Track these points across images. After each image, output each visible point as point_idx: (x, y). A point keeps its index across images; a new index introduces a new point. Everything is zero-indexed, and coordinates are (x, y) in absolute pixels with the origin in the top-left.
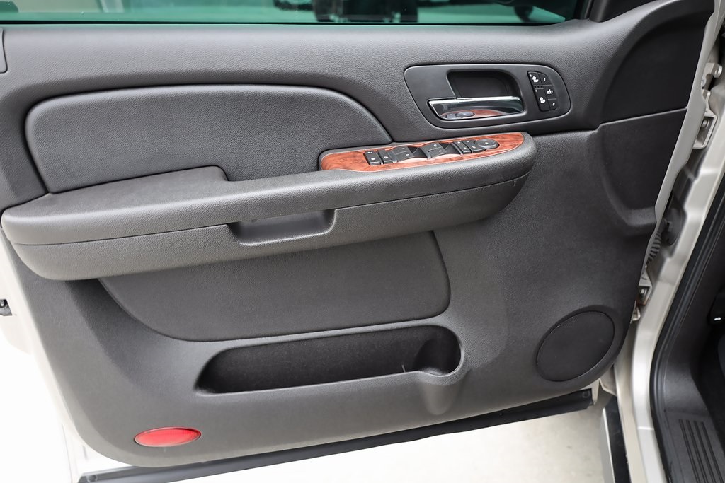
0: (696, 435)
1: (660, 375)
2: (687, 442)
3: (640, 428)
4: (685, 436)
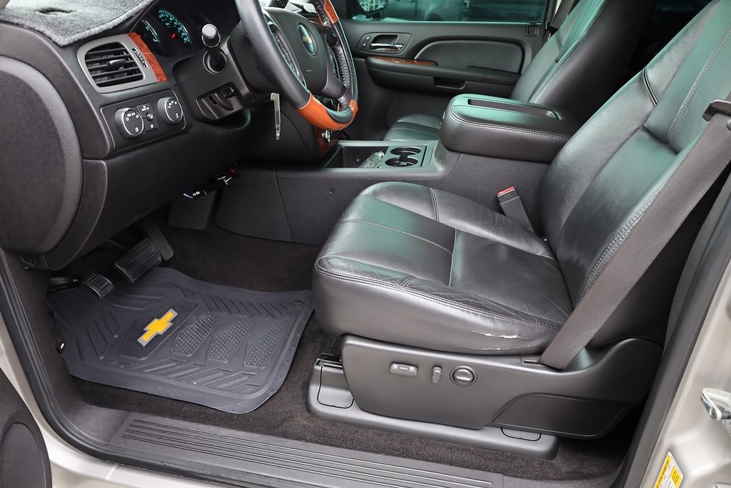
0: (144, 431)
1: (71, 430)
2: (147, 441)
3: (108, 478)
4: (141, 439)
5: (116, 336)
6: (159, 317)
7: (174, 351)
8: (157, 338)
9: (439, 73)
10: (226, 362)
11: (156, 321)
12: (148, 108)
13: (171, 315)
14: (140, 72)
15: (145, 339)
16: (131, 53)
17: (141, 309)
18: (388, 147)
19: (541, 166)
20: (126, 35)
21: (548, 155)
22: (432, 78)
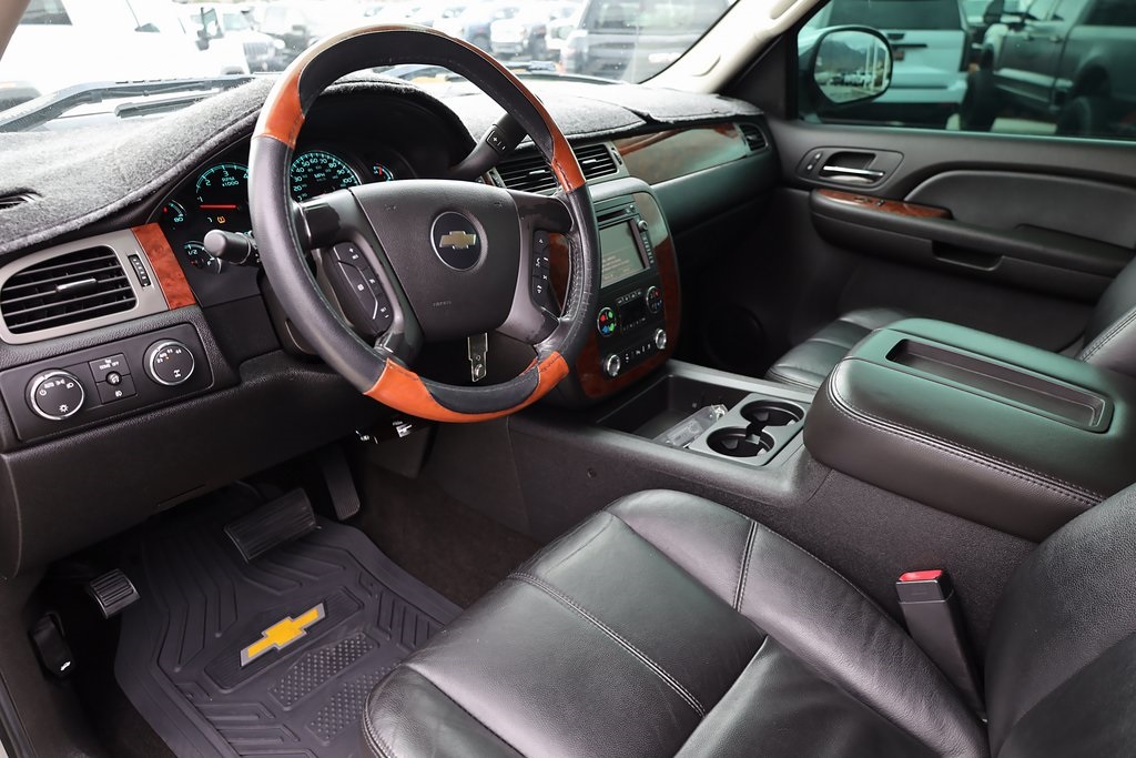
5: (218, 635)
6: (294, 616)
7: (272, 691)
8: (272, 654)
9: (945, 234)
10: (325, 744)
11: (287, 622)
12: (114, 364)
13: (313, 615)
14: (133, 295)
15: (252, 652)
16: (124, 264)
17: (279, 594)
18: (749, 392)
19: (1019, 544)
20: (128, 230)
21: (1042, 523)
22: (929, 241)
